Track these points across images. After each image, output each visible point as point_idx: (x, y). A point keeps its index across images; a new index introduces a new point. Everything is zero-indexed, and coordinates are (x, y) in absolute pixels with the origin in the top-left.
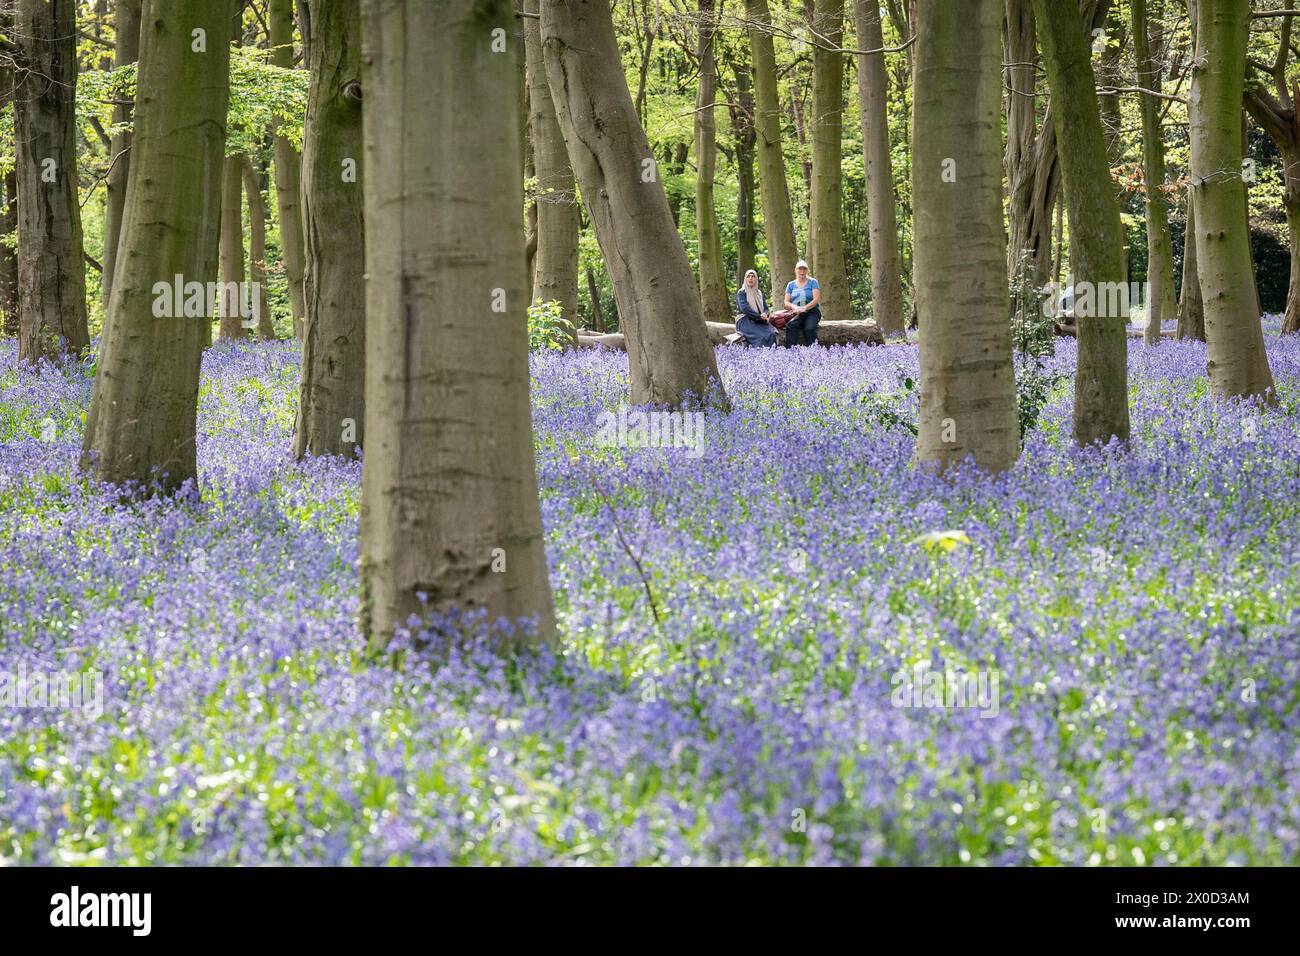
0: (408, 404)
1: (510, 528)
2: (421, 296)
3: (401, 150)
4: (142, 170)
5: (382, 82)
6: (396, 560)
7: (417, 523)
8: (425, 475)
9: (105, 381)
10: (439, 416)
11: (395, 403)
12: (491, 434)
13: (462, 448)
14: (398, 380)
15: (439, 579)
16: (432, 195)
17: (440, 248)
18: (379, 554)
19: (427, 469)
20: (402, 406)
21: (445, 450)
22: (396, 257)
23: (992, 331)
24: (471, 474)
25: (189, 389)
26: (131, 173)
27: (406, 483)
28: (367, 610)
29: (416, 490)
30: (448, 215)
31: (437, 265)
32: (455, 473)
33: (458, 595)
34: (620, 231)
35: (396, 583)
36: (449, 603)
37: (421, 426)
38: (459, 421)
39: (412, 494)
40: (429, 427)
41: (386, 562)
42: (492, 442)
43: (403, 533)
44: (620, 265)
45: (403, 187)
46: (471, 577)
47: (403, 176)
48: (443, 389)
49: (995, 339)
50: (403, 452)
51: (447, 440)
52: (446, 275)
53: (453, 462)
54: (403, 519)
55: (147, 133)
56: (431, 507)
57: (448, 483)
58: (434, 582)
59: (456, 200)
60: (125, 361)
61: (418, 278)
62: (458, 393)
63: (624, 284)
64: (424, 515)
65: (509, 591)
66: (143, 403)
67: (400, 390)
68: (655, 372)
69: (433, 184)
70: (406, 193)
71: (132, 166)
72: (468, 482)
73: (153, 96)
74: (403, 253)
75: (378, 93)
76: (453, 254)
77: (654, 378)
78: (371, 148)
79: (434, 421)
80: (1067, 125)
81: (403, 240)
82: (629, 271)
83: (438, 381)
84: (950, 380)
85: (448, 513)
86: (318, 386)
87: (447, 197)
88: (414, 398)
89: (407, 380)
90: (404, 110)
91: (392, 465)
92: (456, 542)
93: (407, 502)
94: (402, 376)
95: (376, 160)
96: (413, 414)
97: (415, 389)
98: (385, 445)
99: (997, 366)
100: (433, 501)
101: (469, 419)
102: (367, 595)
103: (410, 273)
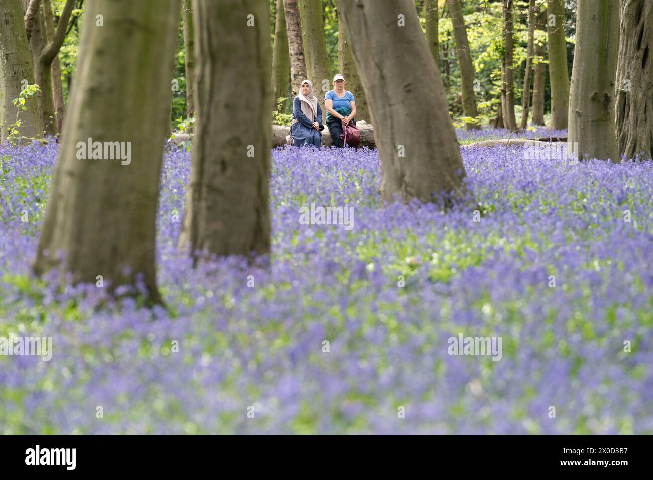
44: (374, 71)
68: (408, 173)
77: (407, 179)
82: (383, 78)
86: (209, 186)
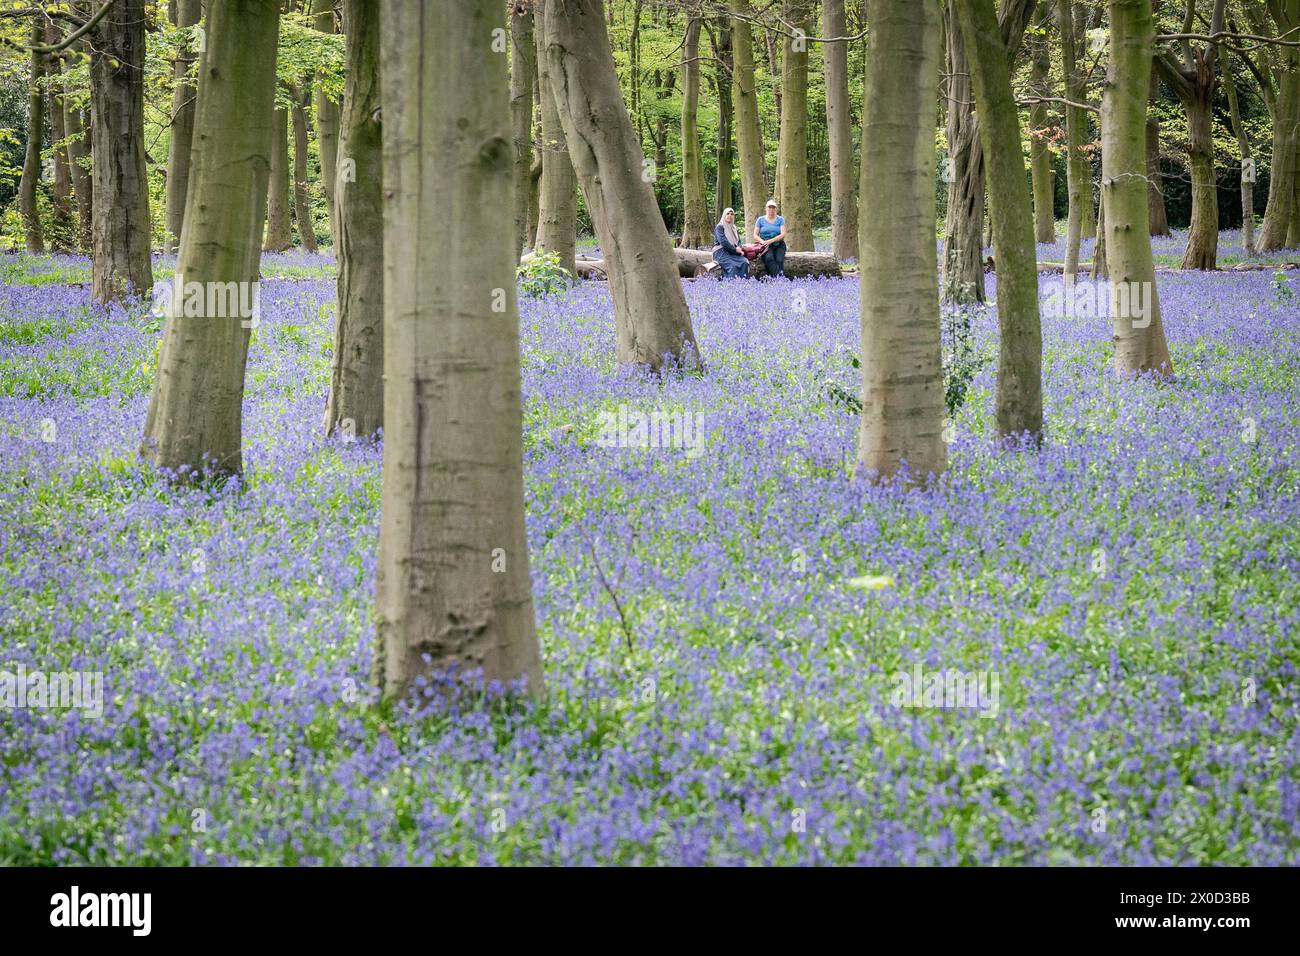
0: (418, 488)
1: (504, 594)
2: (431, 396)
3: (416, 272)
4: (198, 196)
5: (400, 213)
6: (407, 620)
7: (425, 590)
8: (431, 549)
9: (164, 377)
10: (446, 498)
11: (408, 486)
12: (489, 515)
13: (464, 527)
14: (410, 467)
15: (443, 637)
16: (441, 311)
17: (449, 356)
18: (392, 614)
19: (434, 544)
20: (413, 489)
21: (450, 528)
22: (410, 363)
23: (925, 350)
24: (471, 549)
25: (236, 385)
26: (188, 199)
27: (416, 555)
28: (381, 660)
29: (424, 562)
30: (455, 327)
31: (445, 370)
32: (458, 547)
33: (459, 651)
34: (611, 212)
35: (406, 639)
36: (451, 659)
37: (430, 508)
38: (462, 504)
39: (422, 565)
40: (437, 508)
41: (398, 622)
42: (490, 521)
43: (412, 598)
44: (611, 241)
45: (417, 303)
46: (470, 636)
47: (417, 294)
48: (449, 477)
49: (928, 356)
50: (414, 529)
51: (451, 519)
52: (452, 379)
53: (456, 538)
54: (413, 586)
55: (203, 165)
56: (437, 577)
57: (452, 556)
58: (439, 640)
59: (462, 315)
60: (182, 361)
61: (428, 381)
62: (461, 479)
63: (613, 259)
64: (431, 583)
65: (502, 648)
66: (196, 397)
67: (411, 476)
68: (639, 335)
69: (441, 302)
70: (420, 308)
71: (189, 193)
72: (470, 556)
73: (208, 134)
74: (417, 360)
75: (396, 222)
76: (459, 361)
77: (638, 340)
78: (390, 268)
79: (441, 503)
80: (994, 155)
81: (416, 348)
82: (618, 248)
83: (445, 469)
84: (889, 391)
85: (452, 582)
86: (347, 369)
87: (454, 313)
88: (424, 483)
89: (418, 467)
90: (419, 238)
91: (405, 539)
92: (457, 606)
93: (417, 571)
94: (414, 464)
95: (395, 278)
96: (422, 497)
97: (425, 475)
98: (398, 522)
99: (929, 380)
100: (438, 571)
101: (471, 502)
102: (382, 648)
103: (422, 377)
